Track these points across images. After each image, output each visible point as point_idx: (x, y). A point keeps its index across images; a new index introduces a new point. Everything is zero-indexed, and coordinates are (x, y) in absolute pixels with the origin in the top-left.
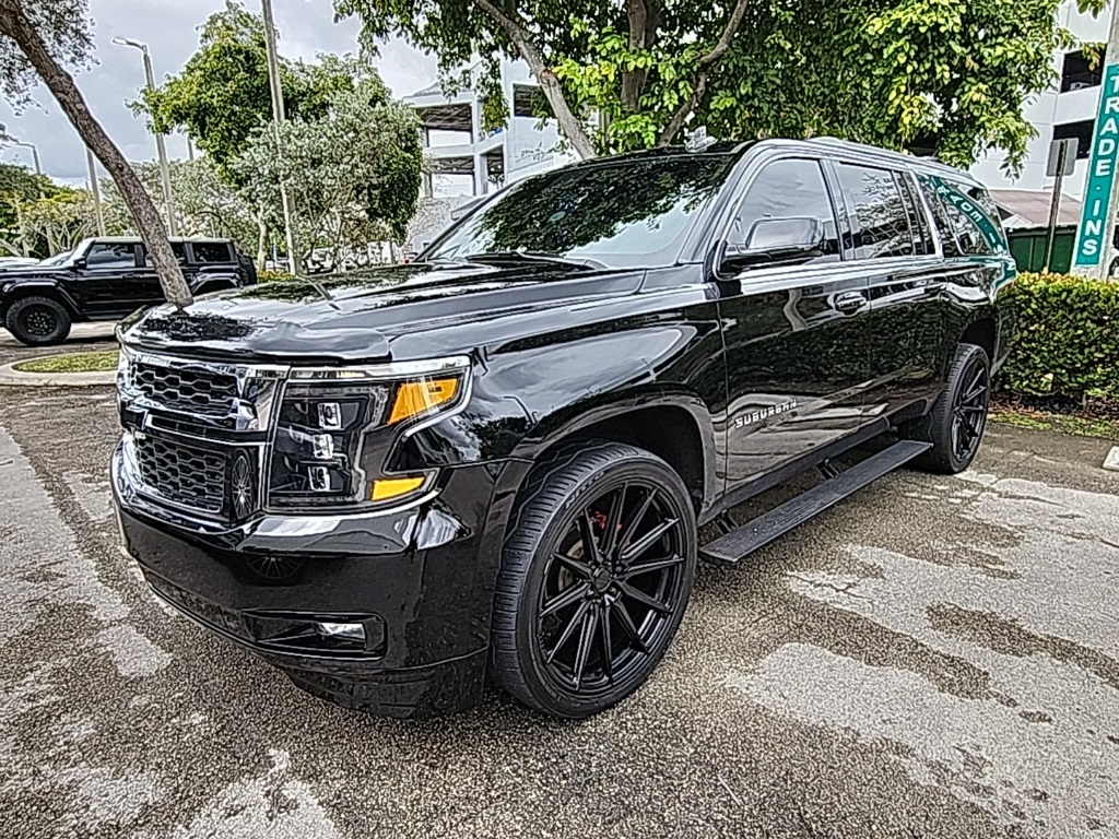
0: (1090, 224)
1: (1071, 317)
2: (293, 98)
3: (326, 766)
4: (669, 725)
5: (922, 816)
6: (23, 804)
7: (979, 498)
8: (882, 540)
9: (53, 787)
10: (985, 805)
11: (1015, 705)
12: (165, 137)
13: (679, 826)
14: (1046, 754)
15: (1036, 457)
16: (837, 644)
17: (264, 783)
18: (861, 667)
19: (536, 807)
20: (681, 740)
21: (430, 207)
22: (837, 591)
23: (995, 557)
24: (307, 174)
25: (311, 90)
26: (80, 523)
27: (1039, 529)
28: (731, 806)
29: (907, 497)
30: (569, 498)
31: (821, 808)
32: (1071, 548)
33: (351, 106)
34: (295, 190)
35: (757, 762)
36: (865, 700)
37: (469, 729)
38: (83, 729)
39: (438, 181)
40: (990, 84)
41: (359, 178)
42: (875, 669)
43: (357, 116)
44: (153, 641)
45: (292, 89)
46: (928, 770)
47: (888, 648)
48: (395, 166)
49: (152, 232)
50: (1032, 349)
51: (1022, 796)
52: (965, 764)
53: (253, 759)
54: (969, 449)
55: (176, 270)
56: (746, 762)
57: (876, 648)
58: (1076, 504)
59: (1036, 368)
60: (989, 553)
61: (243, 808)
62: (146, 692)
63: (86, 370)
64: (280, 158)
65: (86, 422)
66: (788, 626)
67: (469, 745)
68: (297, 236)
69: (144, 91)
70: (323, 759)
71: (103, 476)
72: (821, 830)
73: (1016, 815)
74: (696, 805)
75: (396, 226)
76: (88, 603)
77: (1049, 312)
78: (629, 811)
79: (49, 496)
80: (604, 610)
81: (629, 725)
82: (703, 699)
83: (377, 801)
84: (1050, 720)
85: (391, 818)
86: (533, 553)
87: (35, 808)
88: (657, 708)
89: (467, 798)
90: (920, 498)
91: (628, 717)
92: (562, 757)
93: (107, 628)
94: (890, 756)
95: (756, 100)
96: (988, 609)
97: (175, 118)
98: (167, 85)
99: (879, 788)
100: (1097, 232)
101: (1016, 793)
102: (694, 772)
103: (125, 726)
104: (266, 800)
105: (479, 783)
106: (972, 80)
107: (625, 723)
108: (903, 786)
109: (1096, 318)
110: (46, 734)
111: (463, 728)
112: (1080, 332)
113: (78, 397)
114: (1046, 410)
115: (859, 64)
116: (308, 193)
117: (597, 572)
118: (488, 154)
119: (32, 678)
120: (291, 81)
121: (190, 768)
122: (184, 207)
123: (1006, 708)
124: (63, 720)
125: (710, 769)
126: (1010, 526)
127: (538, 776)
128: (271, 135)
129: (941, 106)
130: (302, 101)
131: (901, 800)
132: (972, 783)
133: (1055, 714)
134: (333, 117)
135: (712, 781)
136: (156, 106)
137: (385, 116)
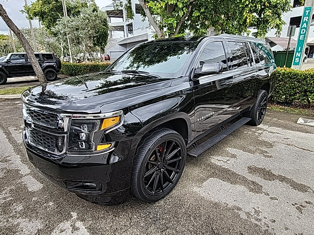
0: (297, 53)
1: (291, 80)
2: (69, 10)
3: (87, 217)
4: (178, 203)
5: (243, 228)
6: (5, 230)
7: (263, 133)
8: (236, 146)
9: (12, 225)
10: (259, 224)
11: (269, 195)
12: (32, 21)
13: (180, 232)
14: (276, 209)
15: (279, 120)
16: (223, 178)
17: (70, 222)
18: (229, 185)
19: (143, 227)
20: (181, 207)
21: (112, 41)
22: (224, 162)
23: (266, 151)
24: (75, 33)
25: (75, 7)
26: (14, 143)
27: (279, 143)
28: (194, 226)
29: (244, 133)
30: (151, 146)
31: (217, 226)
32: (287, 148)
33: (87, 12)
34: (71, 38)
35: (201, 213)
36: (230, 195)
37: (125, 205)
38: (20, 208)
39: (114, 33)
40: (272, 10)
41: (90, 34)
42: (233, 185)
43: (89, 15)
44: (37, 180)
45: (69, 7)
46: (245, 214)
47: (237, 179)
48: (101, 30)
49: (30, 53)
50: (280, 89)
51: (269, 221)
52: (255, 213)
53: (67, 215)
54: (261, 119)
55: (37, 64)
56: (198, 213)
57: (234, 179)
58: (289, 135)
59: (281, 94)
60: (265, 150)
61: (65, 230)
62: (36, 196)
63: (13, 94)
64: (67, 28)
65: (13, 111)
66: (211, 173)
67: (125, 210)
68: (73, 52)
69: (24, 6)
70: (86, 215)
71: (20, 128)
72: (217, 232)
73: (267, 227)
74: (185, 226)
75: (101, 48)
76: (18, 169)
77: (285, 79)
78: (167, 228)
79: (5, 135)
80: (161, 173)
81: (168, 203)
82: (187, 195)
83: (101, 227)
84: (277, 199)
85: (105, 232)
86: (141, 162)
87: (8, 231)
88: (175, 198)
89: (125, 225)
90: (247, 133)
91: (168, 201)
92: (150, 213)
93: (24, 176)
94: (236, 211)
95: (206, 13)
96: (264, 167)
97: (34, 16)
98: (31, 5)
99: (232, 220)
100: (299, 56)
101: (267, 221)
102: (185, 216)
103: (31, 206)
104: (71, 227)
105: (128, 221)
106: (267, 9)
107: (167, 202)
108: (239, 219)
109: (297, 81)
110: (9, 209)
111: (123, 205)
112: (293, 85)
113: (11, 102)
114: (283, 106)
115: (235, 3)
116: (75, 39)
117: (159, 163)
118: (128, 25)
119: (4, 192)
120: (69, 4)
121: (50, 218)
122: (38, 42)
123: (266, 196)
124: (14, 205)
125: (189, 215)
126: (271, 142)
127: (143, 218)
128: (63, 21)
129: (258, 16)
130: (72, 10)
131: (238, 223)
132: (256, 218)
133: (279, 198)
134: (82, 15)
135: (189, 219)
136: (28, 11)
137: (97, 15)
